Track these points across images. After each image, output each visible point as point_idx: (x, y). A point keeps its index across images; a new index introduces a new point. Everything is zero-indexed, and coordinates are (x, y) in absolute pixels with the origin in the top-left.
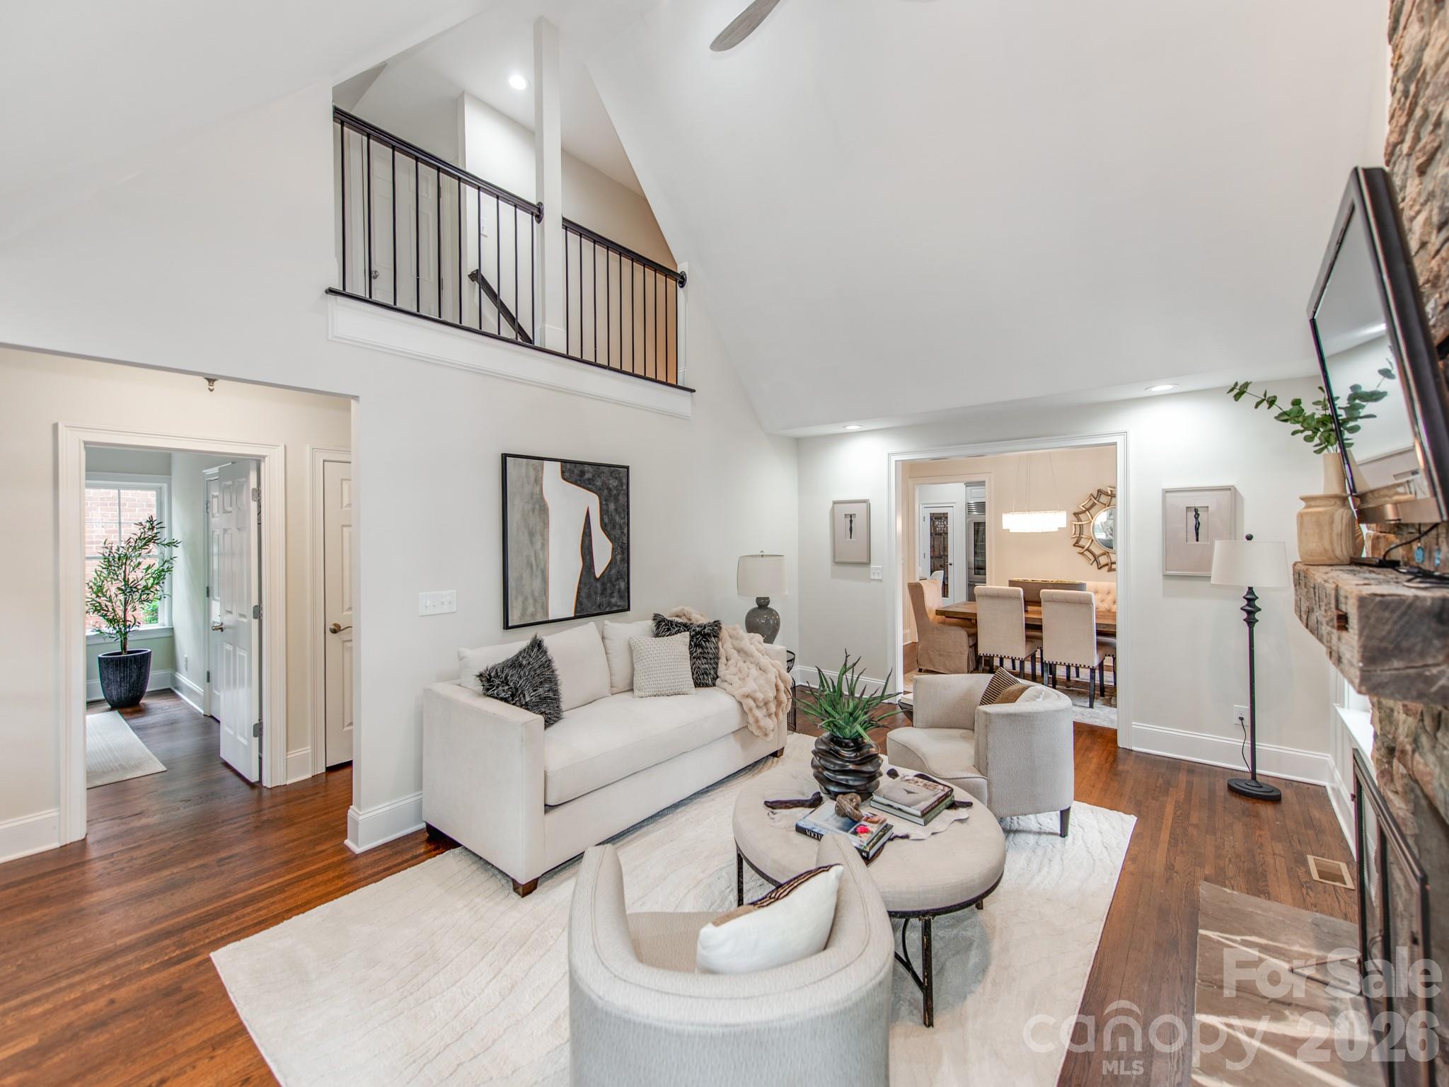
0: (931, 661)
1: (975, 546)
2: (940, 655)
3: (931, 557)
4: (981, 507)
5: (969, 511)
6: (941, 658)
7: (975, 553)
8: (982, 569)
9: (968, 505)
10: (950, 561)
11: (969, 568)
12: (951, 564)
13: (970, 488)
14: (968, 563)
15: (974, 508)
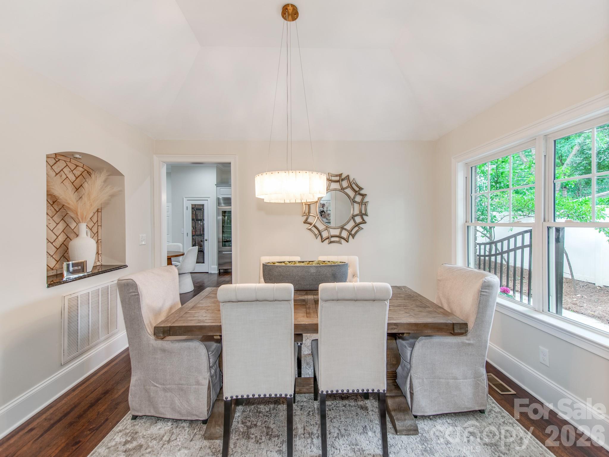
0: (151, 401)
1: (223, 226)
2: (165, 390)
3: (193, 236)
4: (228, 201)
5: (219, 204)
6: (169, 394)
7: (223, 232)
8: (227, 241)
9: (218, 199)
10: (206, 238)
11: (219, 242)
12: (206, 240)
13: (219, 188)
14: (218, 239)
15: (222, 202)
